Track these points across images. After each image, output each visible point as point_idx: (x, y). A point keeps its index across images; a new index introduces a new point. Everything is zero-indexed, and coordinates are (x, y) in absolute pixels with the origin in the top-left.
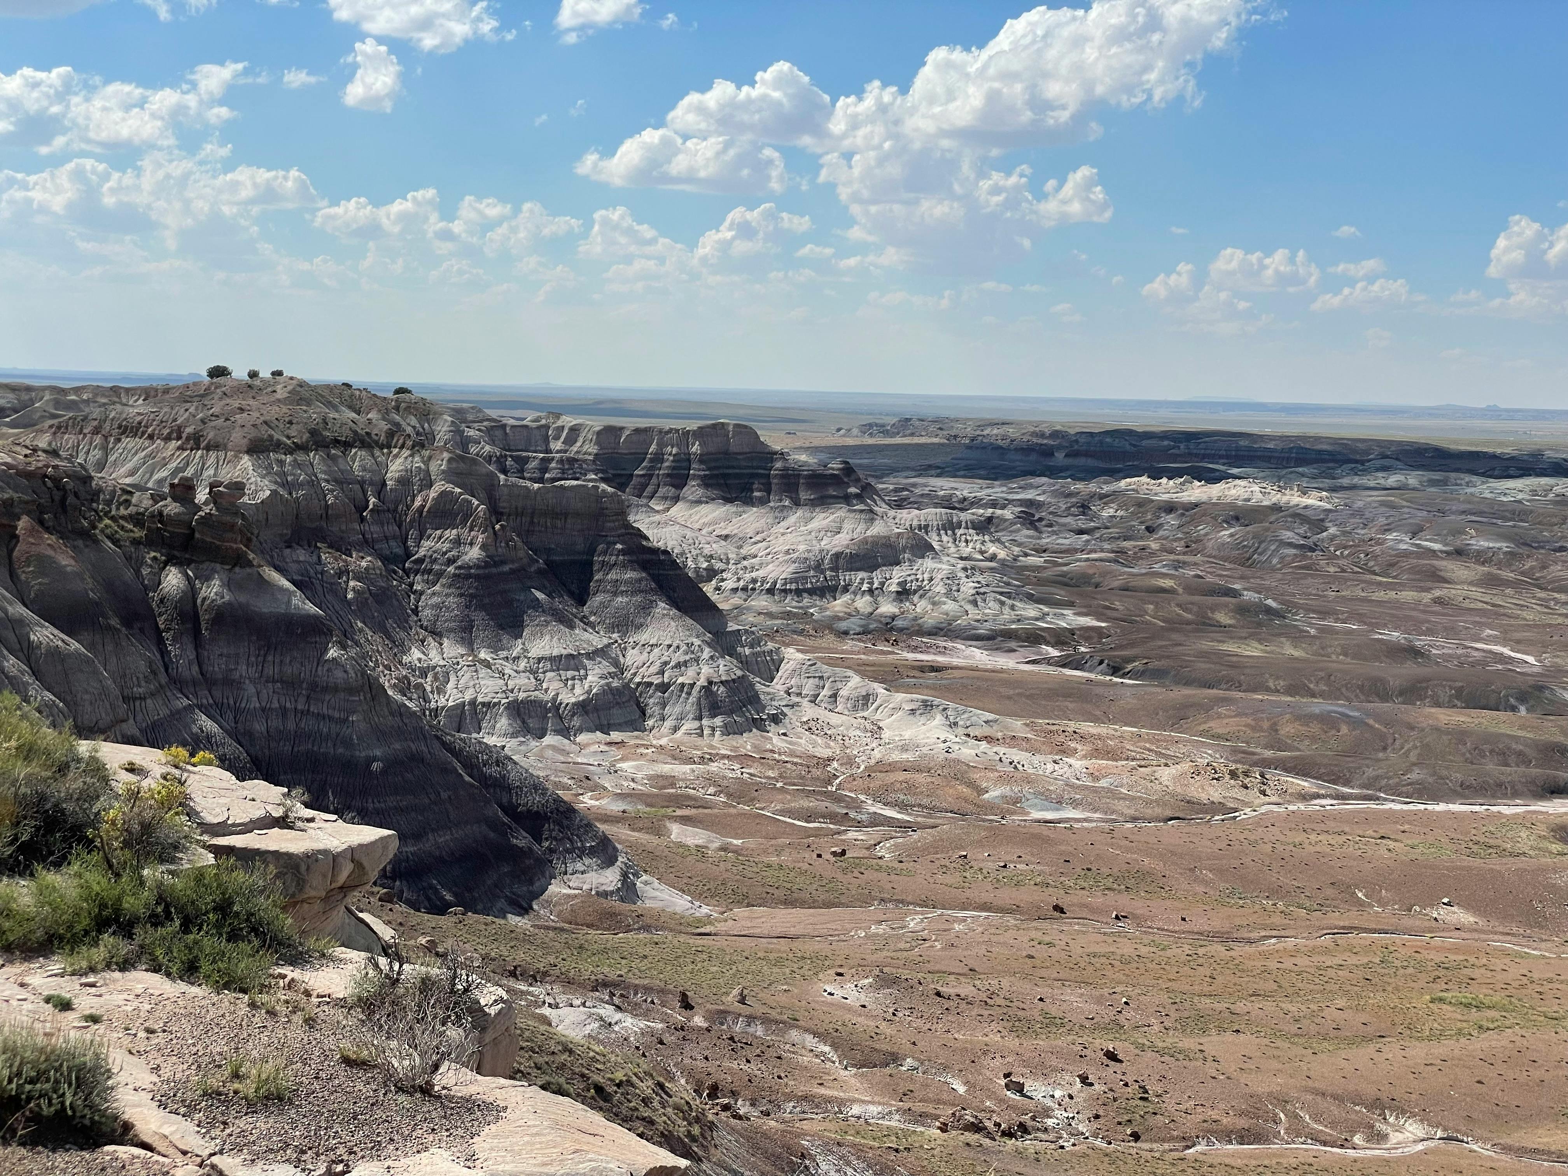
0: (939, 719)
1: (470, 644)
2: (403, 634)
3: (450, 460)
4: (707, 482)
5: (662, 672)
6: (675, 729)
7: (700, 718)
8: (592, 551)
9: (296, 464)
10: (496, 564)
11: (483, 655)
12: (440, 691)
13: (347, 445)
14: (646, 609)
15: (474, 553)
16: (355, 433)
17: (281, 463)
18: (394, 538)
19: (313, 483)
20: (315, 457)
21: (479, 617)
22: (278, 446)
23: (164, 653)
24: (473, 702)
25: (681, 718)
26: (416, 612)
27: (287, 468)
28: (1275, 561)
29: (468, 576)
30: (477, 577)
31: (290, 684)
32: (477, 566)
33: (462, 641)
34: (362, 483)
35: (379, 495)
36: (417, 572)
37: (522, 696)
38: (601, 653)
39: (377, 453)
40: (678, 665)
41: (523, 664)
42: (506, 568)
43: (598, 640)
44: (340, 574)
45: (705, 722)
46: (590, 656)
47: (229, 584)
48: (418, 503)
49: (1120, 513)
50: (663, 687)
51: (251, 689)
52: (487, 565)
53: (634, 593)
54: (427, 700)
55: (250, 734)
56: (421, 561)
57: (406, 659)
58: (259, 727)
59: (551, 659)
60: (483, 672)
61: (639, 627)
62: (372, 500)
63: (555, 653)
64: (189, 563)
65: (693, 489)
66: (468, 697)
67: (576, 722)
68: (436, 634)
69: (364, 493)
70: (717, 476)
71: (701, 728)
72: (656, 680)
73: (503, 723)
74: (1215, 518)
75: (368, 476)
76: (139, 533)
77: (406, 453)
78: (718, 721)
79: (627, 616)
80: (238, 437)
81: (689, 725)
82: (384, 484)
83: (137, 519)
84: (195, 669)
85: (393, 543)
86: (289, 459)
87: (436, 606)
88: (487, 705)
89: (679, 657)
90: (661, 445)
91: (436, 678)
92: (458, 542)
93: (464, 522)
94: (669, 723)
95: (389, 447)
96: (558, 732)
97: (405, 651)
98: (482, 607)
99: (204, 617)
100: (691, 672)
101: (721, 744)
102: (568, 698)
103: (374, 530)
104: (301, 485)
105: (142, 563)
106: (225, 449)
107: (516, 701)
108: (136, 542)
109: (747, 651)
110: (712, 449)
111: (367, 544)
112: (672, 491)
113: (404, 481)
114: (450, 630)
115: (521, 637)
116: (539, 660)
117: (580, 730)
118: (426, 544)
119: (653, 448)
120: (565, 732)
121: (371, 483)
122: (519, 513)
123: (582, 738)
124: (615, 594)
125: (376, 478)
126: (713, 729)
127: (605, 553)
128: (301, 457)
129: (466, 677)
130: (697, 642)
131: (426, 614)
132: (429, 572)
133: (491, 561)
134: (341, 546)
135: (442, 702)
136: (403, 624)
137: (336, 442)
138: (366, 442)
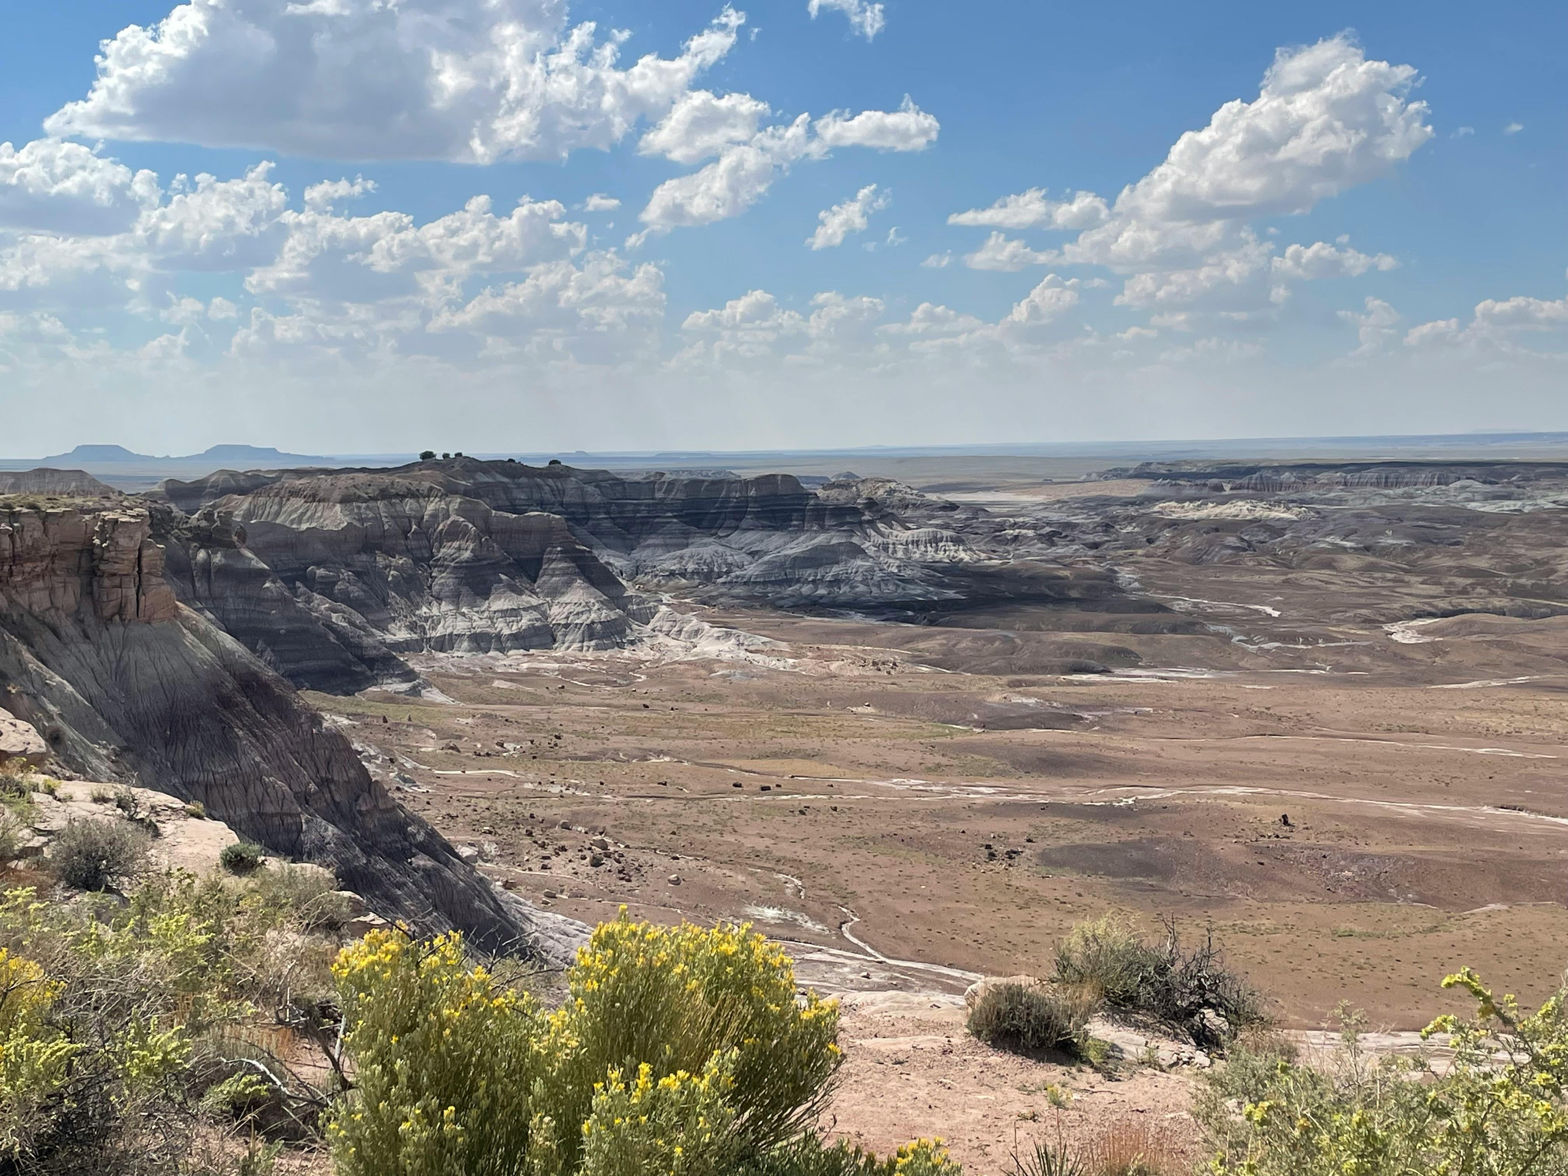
0: (733, 641)
1: (457, 603)
2: (419, 599)
3: (460, 503)
4: (757, 516)
5: (567, 618)
6: (569, 647)
7: (583, 641)
8: (543, 552)
9: (368, 508)
10: (479, 560)
11: (464, 610)
12: (434, 629)
13: (403, 497)
14: (569, 584)
15: (467, 555)
16: (409, 489)
17: (359, 508)
18: (425, 548)
19: (377, 519)
20: (381, 504)
21: (464, 590)
22: (359, 499)
23: (194, 586)
24: (451, 634)
25: (573, 642)
26: (430, 588)
27: (362, 511)
28: (1216, 559)
29: (460, 568)
30: (466, 567)
31: (248, 599)
32: (466, 562)
33: (453, 603)
34: (409, 518)
35: (419, 525)
36: (435, 566)
37: (479, 630)
38: (535, 608)
39: (421, 500)
40: (578, 614)
41: (486, 614)
42: (485, 562)
43: (534, 601)
44: (386, 567)
45: (585, 644)
46: (525, 609)
47: (225, 556)
48: (440, 527)
49: (1137, 529)
50: (566, 626)
51: (231, 600)
52: (473, 561)
53: (564, 575)
54: (425, 633)
55: (228, 620)
56: (438, 560)
57: (417, 612)
58: (233, 617)
59: (502, 611)
60: (460, 618)
61: (563, 594)
62: (414, 527)
63: (505, 608)
64: (210, 547)
65: (748, 521)
66: (449, 631)
67: (509, 644)
68: (439, 599)
69: (410, 522)
70: (766, 512)
71: (582, 647)
72: (563, 622)
73: (465, 644)
74: (1198, 531)
75: (413, 513)
76: (190, 535)
77: (437, 499)
78: (593, 643)
79: (556, 588)
80: (337, 495)
81: (576, 645)
82: (423, 517)
83: (190, 529)
84: (207, 593)
85: (424, 551)
86: (364, 505)
87: (442, 584)
88: (458, 635)
89: (580, 609)
90: (729, 491)
91: (433, 622)
92: (459, 549)
93: (463, 538)
94: (566, 645)
95: (429, 497)
96: (497, 649)
97: (418, 607)
98: (468, 584)
99: (213, 570)
100: (584, 617)
101: (590, 655)
102: (506, 632)
103: (413, 544)
104: (369, 520)
105: (189, 548)
106: (329, 500)
107: (475, 634)
108: (188, 539)
109: (635, 607)
110: (764, 493)
111: (408, 551)
112: (734, 523)
113: (434, 516)
114: (447, 597)
115: (487, 599)
116: (495, 612)
117: (510, 649)
118: (442, 550)
119: (723, 494)
120: (502, 650)
121: (415, 517)
122: (503, 532)
123: (511, 652)
124: (552, 576)
125: (418, 515)
126: (589, 647)
127: (550, 553)
128: (371, 504)
129: (449, 620)
130: (593, 601)
131: (436, 588)
132: (442, 566)
133: (476, 558)
134: (390, 553)
135: (434, 634)
136: (420, 592)
137: (397, 495)
138: (414, 495)
